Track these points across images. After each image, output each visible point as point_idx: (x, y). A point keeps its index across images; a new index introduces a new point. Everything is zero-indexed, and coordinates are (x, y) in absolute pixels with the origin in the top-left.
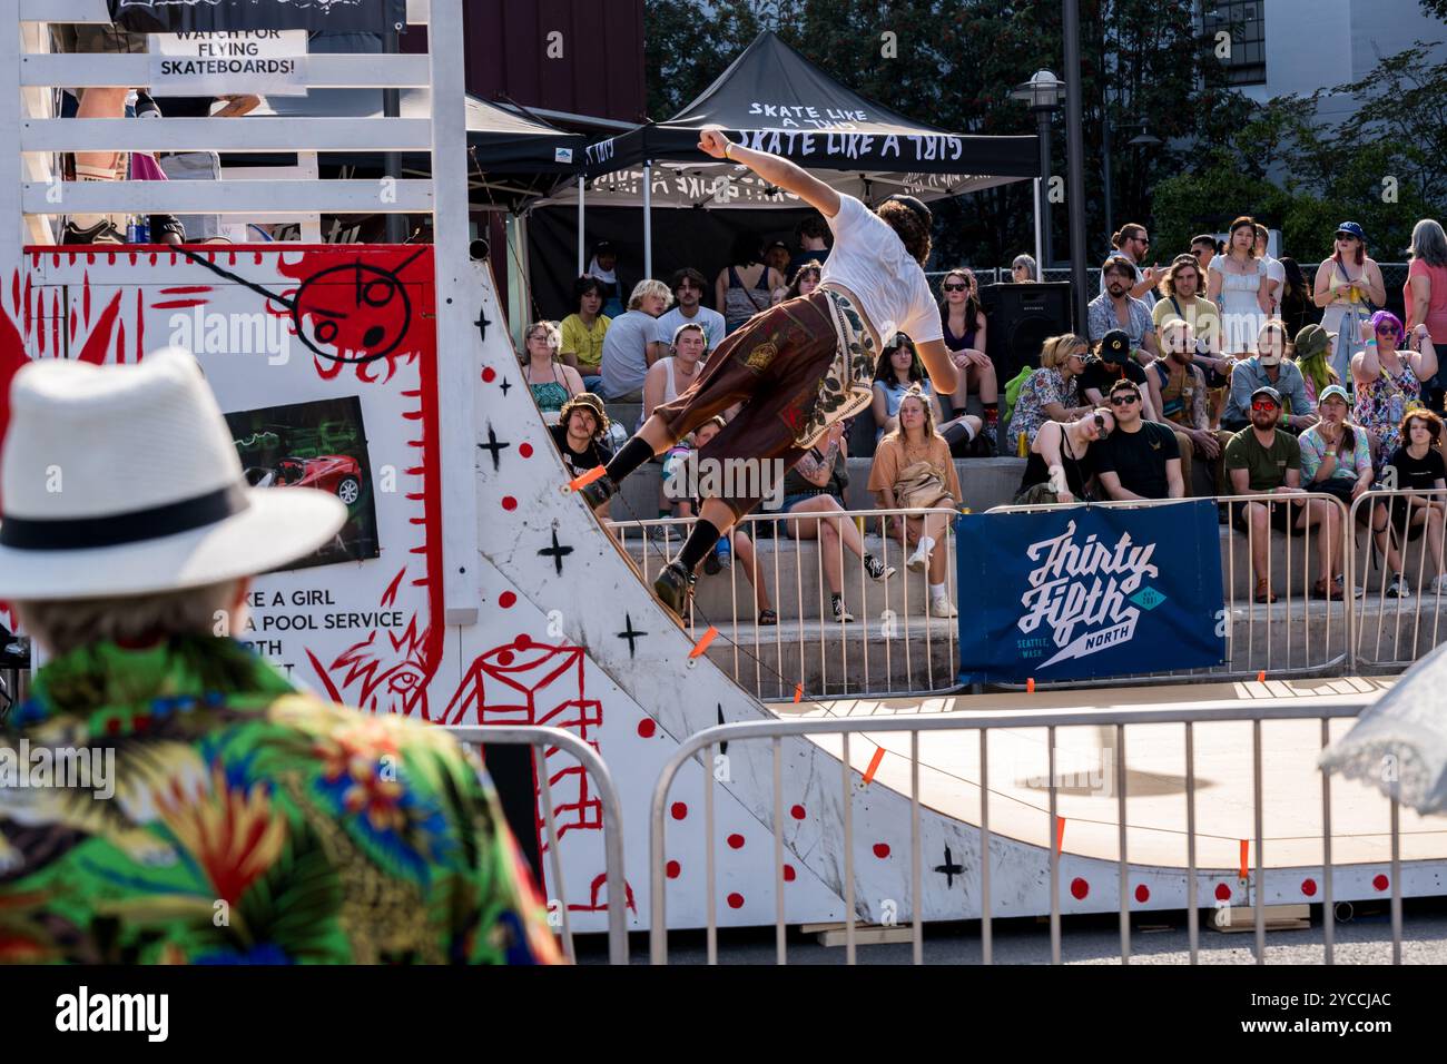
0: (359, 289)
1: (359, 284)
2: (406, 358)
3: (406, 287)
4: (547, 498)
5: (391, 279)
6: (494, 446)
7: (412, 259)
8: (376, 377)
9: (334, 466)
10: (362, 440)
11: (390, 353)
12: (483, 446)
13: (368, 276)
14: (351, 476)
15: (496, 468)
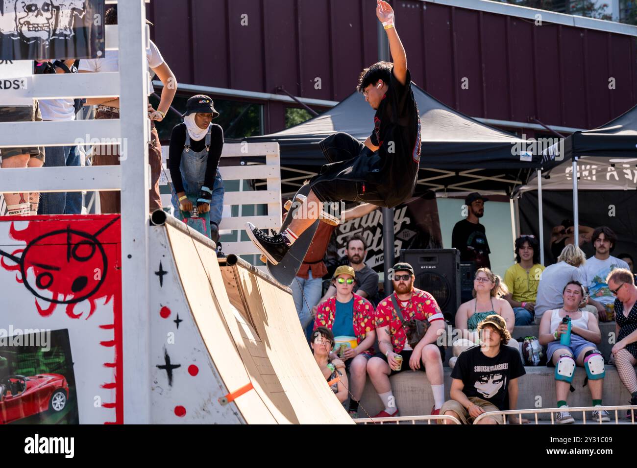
0: (69, 249)
1: (69, 244)
2: (104, 299)
3: (104, 247)
4: (209, 407)
5: (93, 241)
6: (169, 367)
7: (108, 225)
8: (80, 315)
9: (49, 382)
10: (69, 363)
11: (92, 296)
12: (160, 367)
13: (76, 239)
14: (61, 389)
15: (170, 384)
